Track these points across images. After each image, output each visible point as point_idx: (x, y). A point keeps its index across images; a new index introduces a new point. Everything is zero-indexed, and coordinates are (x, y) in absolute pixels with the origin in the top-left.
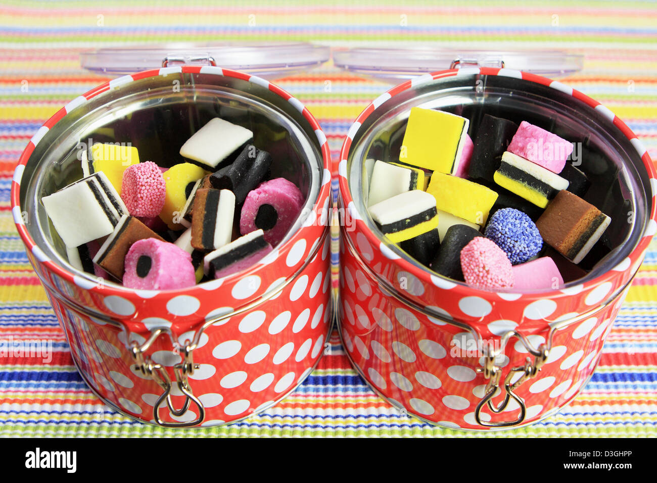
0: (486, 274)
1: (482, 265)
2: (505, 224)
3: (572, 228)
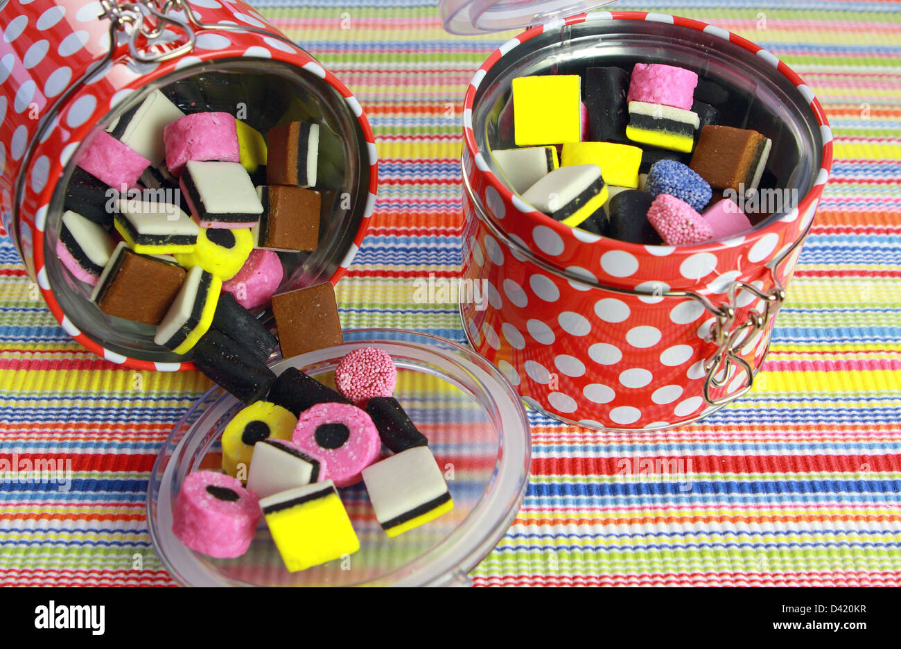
0: (691, 230)
1: (684, 222)
2: (670, 176)
3: (740, 161)
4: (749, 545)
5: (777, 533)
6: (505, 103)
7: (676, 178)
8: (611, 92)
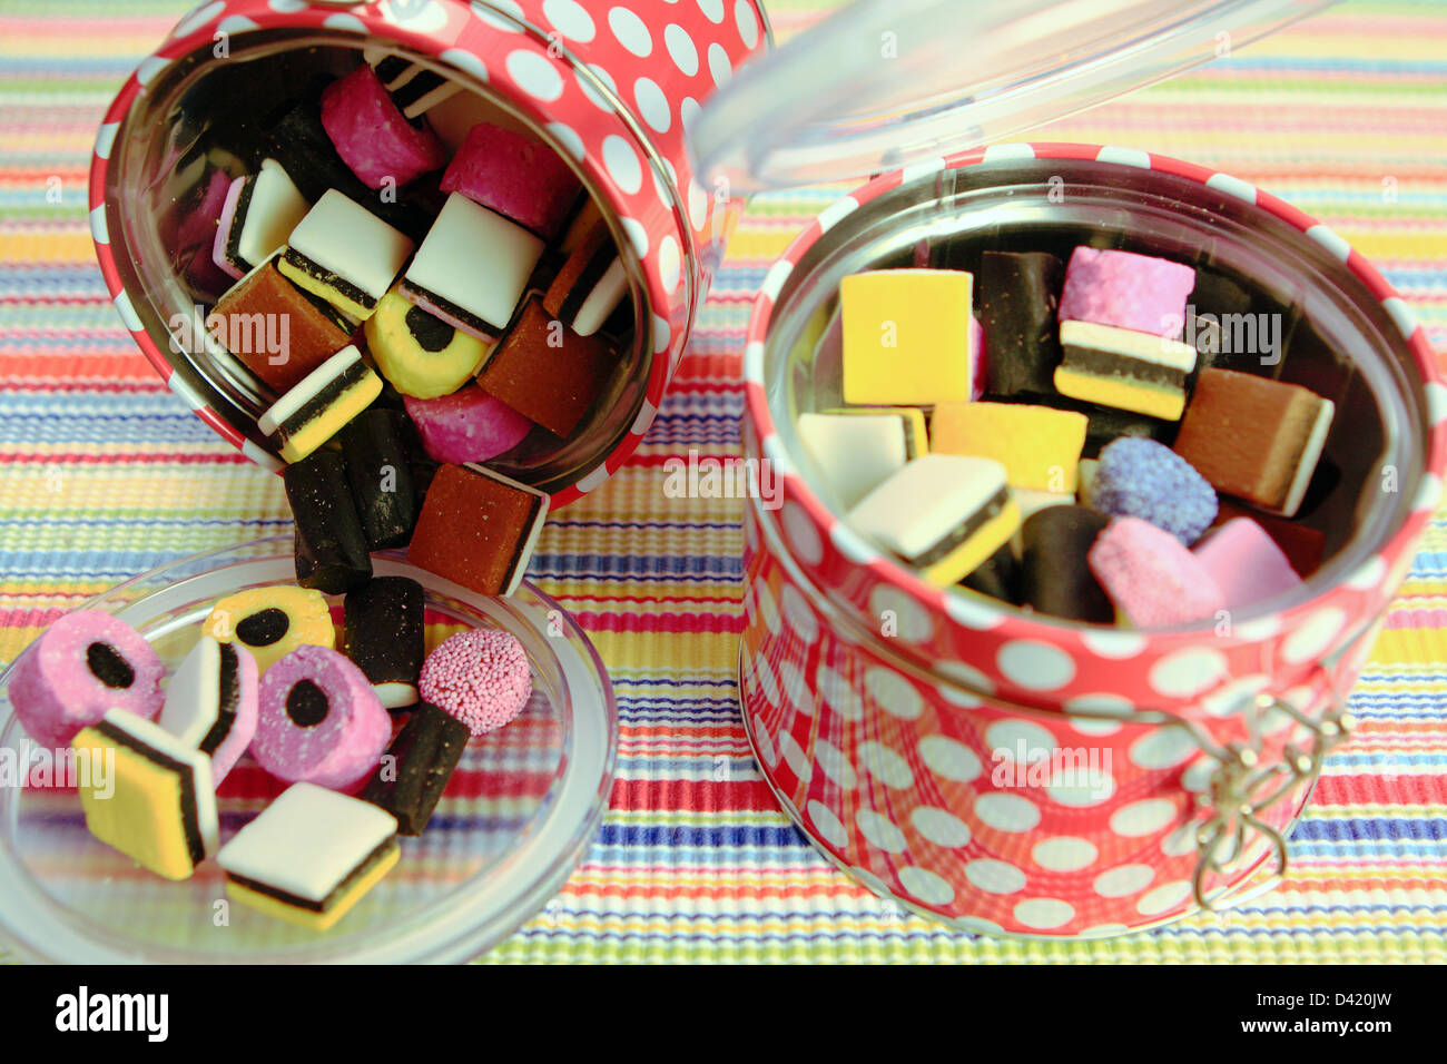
4: (1242, 931)
5: (1291, 910)
6: (827, 322)
7: (1149, 478)
8: (1029, 300)
